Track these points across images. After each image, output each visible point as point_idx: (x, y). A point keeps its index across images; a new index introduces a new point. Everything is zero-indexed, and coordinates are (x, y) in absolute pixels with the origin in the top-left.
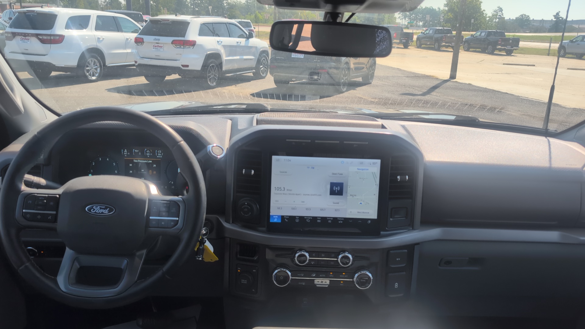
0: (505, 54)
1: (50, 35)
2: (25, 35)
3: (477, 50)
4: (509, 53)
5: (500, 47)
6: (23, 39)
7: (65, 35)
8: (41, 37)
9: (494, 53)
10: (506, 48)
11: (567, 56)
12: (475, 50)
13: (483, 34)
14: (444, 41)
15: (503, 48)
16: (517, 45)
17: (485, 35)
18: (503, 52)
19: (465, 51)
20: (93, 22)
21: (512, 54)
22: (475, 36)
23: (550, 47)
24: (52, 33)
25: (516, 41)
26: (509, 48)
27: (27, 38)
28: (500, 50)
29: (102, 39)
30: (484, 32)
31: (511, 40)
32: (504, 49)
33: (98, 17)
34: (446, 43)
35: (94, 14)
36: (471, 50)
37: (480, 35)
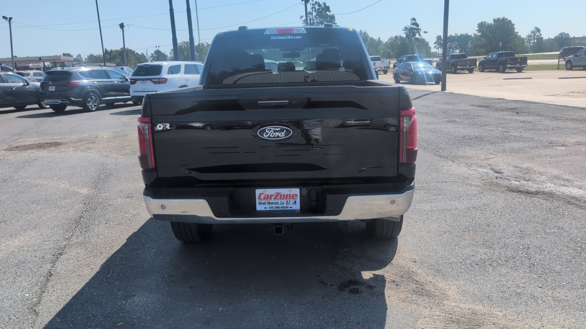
0: (516, 71)
1: (159, 79)
2: (143, 80)
3: (493, 70)
4: (520, 70)
5: (509, 66)
6: (142, 82)
7: (168, 78)
8: (153, 80)
9: (506, 71)
10: (515, 66)
11: (574, 68)
12: (490, 70)
13: (494, 56)
14: (459, 65)
15: (513, 66)
16: (526, 63)
17: (496, 56)
18: (515, 70)
19: (480, 72)
20: (183, 69)
21: (522, 71)
22: (488, 58)
23: (559, 62)
24: (160, 77)
25: (524, 60)
26: (518, 65)
27: (145, 81)
28: (511, 68)
29: (188, 79)
30: (495, 54)
31: (519, 59)
32: (514, 68)
33: (186, 65)
34: (461, 66)
35: (183, 63)
36: (485, 70)
37: (492, 57)
